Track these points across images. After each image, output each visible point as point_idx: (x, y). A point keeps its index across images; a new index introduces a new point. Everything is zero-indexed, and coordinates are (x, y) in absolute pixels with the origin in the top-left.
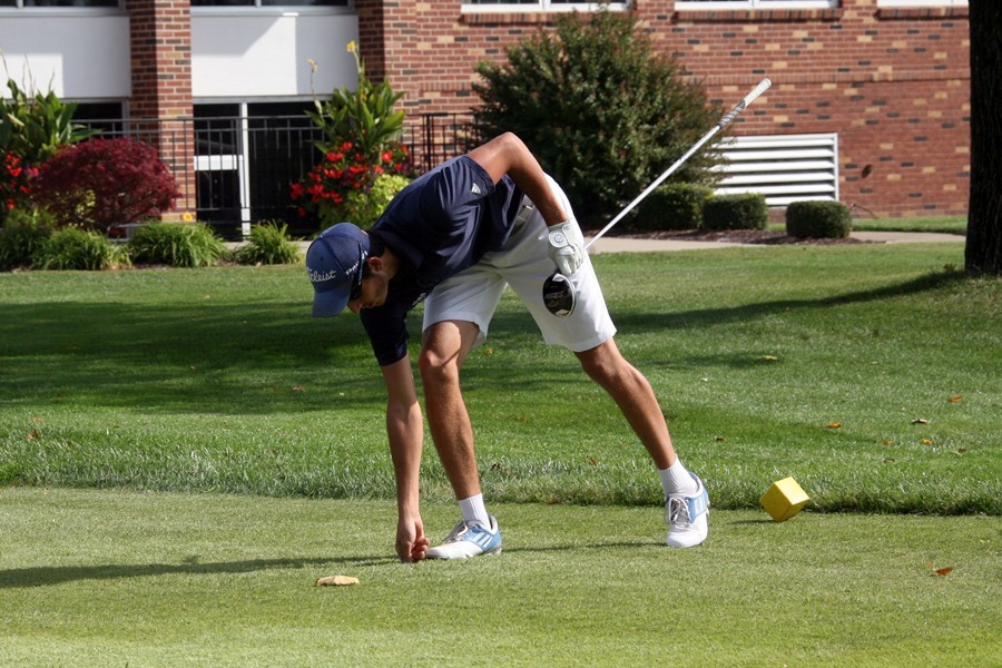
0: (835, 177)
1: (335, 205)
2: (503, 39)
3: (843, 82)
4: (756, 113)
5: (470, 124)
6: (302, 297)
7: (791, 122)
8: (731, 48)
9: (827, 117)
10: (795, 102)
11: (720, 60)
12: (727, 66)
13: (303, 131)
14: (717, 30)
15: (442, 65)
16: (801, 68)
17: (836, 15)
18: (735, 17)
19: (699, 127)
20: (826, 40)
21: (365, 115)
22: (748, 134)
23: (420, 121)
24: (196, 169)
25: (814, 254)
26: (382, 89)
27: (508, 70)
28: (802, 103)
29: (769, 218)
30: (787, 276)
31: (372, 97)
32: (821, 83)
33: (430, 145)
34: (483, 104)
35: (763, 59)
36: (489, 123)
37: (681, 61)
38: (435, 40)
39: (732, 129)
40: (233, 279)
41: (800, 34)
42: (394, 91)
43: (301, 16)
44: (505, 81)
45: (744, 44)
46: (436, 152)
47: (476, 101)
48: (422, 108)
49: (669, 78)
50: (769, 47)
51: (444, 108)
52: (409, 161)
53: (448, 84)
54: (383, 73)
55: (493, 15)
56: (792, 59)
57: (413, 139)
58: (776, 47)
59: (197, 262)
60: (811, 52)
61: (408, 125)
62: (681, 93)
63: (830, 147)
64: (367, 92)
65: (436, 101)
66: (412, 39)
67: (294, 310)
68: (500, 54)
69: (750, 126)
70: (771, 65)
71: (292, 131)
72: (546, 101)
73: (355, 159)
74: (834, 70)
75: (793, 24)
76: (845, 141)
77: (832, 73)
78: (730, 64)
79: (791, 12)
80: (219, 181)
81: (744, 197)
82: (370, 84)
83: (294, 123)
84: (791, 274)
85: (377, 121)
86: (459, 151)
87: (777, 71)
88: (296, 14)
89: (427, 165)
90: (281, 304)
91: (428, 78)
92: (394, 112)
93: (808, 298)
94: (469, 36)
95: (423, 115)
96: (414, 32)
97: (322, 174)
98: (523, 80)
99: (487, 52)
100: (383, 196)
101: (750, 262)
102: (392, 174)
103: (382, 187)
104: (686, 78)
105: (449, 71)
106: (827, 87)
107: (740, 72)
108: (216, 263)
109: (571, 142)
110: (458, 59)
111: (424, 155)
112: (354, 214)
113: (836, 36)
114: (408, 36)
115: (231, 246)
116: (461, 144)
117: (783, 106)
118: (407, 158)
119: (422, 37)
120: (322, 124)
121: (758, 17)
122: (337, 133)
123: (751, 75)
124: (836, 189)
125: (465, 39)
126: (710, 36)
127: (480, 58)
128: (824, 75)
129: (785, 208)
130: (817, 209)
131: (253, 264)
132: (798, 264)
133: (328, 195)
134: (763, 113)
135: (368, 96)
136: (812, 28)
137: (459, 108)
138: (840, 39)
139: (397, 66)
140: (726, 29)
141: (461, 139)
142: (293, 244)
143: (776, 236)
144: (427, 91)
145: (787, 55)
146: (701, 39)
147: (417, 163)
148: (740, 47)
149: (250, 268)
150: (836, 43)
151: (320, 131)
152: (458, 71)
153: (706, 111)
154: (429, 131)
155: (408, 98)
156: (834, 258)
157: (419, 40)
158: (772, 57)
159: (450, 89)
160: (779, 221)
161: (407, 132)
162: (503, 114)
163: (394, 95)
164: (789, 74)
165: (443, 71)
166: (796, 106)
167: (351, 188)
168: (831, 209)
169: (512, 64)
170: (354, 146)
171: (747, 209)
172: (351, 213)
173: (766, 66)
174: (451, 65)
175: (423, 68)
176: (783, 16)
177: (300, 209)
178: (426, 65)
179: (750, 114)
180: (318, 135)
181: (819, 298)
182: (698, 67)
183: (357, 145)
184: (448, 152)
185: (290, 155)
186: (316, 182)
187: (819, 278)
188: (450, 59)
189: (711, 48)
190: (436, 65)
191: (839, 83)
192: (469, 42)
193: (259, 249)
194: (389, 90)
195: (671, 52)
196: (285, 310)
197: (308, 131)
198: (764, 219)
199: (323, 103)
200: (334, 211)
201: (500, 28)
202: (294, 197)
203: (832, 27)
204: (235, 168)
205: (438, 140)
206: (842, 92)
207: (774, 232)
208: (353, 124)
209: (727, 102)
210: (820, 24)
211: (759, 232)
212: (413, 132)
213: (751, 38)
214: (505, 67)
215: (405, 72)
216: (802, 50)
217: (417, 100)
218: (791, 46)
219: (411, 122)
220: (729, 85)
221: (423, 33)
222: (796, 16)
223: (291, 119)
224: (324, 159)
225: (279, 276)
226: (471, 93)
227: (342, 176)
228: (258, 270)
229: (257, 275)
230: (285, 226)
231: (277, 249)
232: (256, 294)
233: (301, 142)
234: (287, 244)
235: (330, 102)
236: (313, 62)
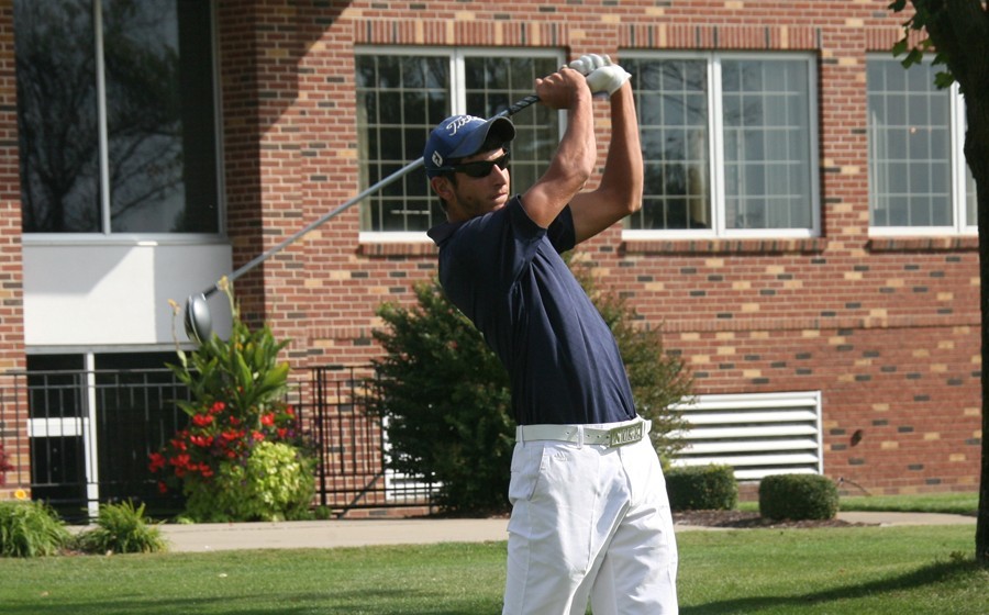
0: (819, 445)
1: (203, 479)
2: (411, 274)
3: (828, 329)
4: (722, 367)
5: (371, 380)
6: (163, 593)
7: (765, 377)
8: (690, 286)
9: (809, 372)
10: (769, 354)
11: (677, 302)
12: (686, 309)
13: (164, 388)
14: (674, 264)
15: (335, 307)
16: (776, 311)
17: (818, 247)
18: (696, 249)
19: (653, 384)
20: (806, 277)
21: (240, 368)
22: (713, 392)
23: (309, 376)
24: (30, 434)
25: (793, 540)
26: (262, 336)
27: (418, 314)
28: (777, 354)
29: (738, 495)
30: (760, 567)
31: (249, 347)
32: (800, 330)
33: (322, 405)
34: (387, 354)
35: (730, 301)
36: (394, 378)
37: (630, 303)
38: (327, 275)
39: (692, 387)
40: (77, 572)
41: (775, 269)
42: (277, 340)
43: (160, 245)
44: (413, 327)
45: (707, 282)
46: (330, 414)
47: (379, 351)
48: (312, 360)
49: (615, 324)
50: (737, 286)
51: (338, 359)
52: (295, 425)
53: (343, 330)
54: (263, 316)
55: (399, 245)
56: (765, 300)
57: (301, 397)
58: (746, 285)
59: (33, 550)
60: (789, 292)
61: (294, 380)
62: (631, 342)
63: (811, 408)
64: (243, 339)
65: (328, 351)
66: (298, 274)
68: (407, 293)
69: (715, 382)
70: (739, 308)
71: (149, 388)
72: (464, 352)
73: (229, 423)
74: (816, 314)
75: (766, 258)
76: (830, 401)
77: (814, 318)
78: (689, 306)
79: (764, 243)
80: (59, 450)
81: (708, 470)
82: (246, 330)
83: (153, 378)
84: (765, 565)
85: (256, 375)
86: (357, 412)
87: (747, 315)
88: (155, 243)
89: (317, 429)
90: (138, 603)
91: (318, 323)
92: (276, 365)
93: (786, 593)
94: (369, 271)
95: (313, 369)
96: (301, 266)
97: (188, 441)
98: (437, 325)
99: (392, 290)
100: (263, 468)
101: (715, 549)
102: (274, 441)
103: (262, 458)
104: (636, 324)
105: (344, 314)
106: (808, 334)
107: (702, 316)
108: (55, 552)
109: (496, 402)
110: (356, 299)
111: (314, 418)
112: (227, 491)
113: (818, 272)
114: (294, 271)
115: (75, 531)
116: (359, 404)
117: (755, 358)
118: (293, 421)
119: (311, 272)
120: (187, 379)
121: (724, 249)
122: (207, 391)
123: (716, 320)
124: (819, 459)
125: (364, 275)
126: (665, 271)
127: (383, 297)
128: (805, 320)
129: (758, 483)
130: (796, 485)
131: (102, 552)
132: (774, 551)
133: (195, 468)
134: (730, 366)
135: (245, 345)
136: (789, 262)
137: (357, 359)
138: (823, 277)
139: (279, 307)
140: (685, 264)
141: (360, 398)
142: (151, 528)
143: (747, 517)
144: (318, 339)
145: (759, 296)
146: (654, 276)
147: (305, 428)
148: (701, 286)
149: (99, 557)
150: (819, 280)
151: (184, 388)
152: (356, 314)
153: (661, 364)
154: (320, 388)
155: (294, 347)
156: (817, 544)
157: (308, 276)
158: (740, 298)
159: (346, 336)
160: (750, 498)
161: (294, 389)
162: (411, 368)
163: (276, 343)
164: (762, 319)
165: (337, 315)
166: (771, 358)
167: (224, 459)
168: (814, 485)
169: (422, 306)
170: (227, 407)
171: (711, 485)
172: (223, 490)
173: (733, 308)
174: (348, 307)
175: (313, 311)
176: (753, 248)
177: (161, 485)
178: (316, 307)
179: (714, 367)
180: (182, 393)
181: (799, 593)
182: (651, 310)
183: (231, 405)
184: (344, 413)
185: (147, 418)
186: (179, 451)
187: (800, 568)
188: (346, 299)
189: (666, 286)
190: (329, 307)
191: (822, 329)
192: (369, 278)
193: (109, 535)
194: (271, 338)
195: (618, 291)
197: (170, 388)
198: (732, 497)
199: (188, 354)
200: (203, 486)
201: (407, 262)
202: (153, 470)
203: (814, 262)
204: (80, 433)
205: (331, 399)
206: (827, 341)
207: (745, 512)
208: (226, 379)
209: (686, 352)
210: (799, 257)
211: (726, 512)
212: (300, 389)
213: (715, 274)
214: (415, 312)
215: (290, 316)
216: (777, 289)
217: (305, 350)
218: (764, 285)
219: (298, 377)
220: (688, 332)
221: (313, 267)
222: (770, 248)
223: (149, 374)
224: (190, 423)
225: (134, 567)
226: (372, 342)
227: (212, 443)
228: (109, 560)
229: (107, 567)
230: (143, 505)
231: (132, 535)
232: (106, 589)
233: (161, 401)
234: (145, 528)
235: (197, 352)
236: (174, 303)
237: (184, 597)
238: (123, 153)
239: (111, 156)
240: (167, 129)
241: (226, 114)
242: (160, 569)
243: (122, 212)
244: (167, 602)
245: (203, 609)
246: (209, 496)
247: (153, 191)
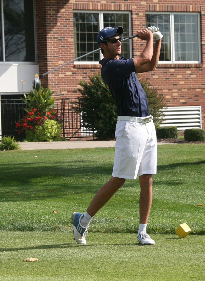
0: (201, 121)
1: (31, 130)
2: (88, 73)
3: (203, 89)
4: (174, 99)
5: (77, 102)
7: (186, 102)
8: (165, 77)
9: (198, 100)
10: (187, 95)
11: (162, 81)
12: (164, 83)
13: (20, 104)
14: (161, 70)
15: (67, 82)
16: (189, 84)
17: (200, 66)
18: (167, 66)
19: (155, 104)
20: (197, 74)
21: (41, 99)
22: (172, 106)
23: (60, 101)
25: (193, 147)
26: (47, 90)
27: (90, 84)
28: (189, 95)
29: (178, 134)
30: (184, 154)
31: (44, 93)
32: (195, 89)
33: (64, 109)
34: (82, 95)
35: (176, 81)
36: (83, 102)
37: (149, 81)
38: (65, 73)
39: (166, 104)
41: (189, 72)
42: (51, 91)
43: (19, 65)
44: (89, 88)
45: (170, 75)
46: (66, 112)
47: (79, 94)
48: (61, 97)
49: (145, 87)
50: (178, 77)
51: (68, 97)
52: (56, 115)
53: (70, 89)
54: (48, 85)
55: (85, 65)
56: (186, 81)
57: (58, 107)
58: (181, 76)
60: (192, 78)
61: (56, 102)
62: (149, 92)
63: (199, 110)
64: (42, 91)
65: (66, 94)
66: (57, 73)
67: (17, 166)
68: (87, 78)
69: (172, 103)
70: (179, 83)
71: (16, 105)
72: (103, 95)
73: (38, 114)
74: (200, 84)
75: (186, 69)
76: (204, 108)
77: (199, 86)
78: (165, 82)
79: (185, 65)
81: (170, 127)
82: (43, 89)
83: (17, 102)
84: (186, 154)
85: (45, 101)
86: (73, 111)
87: (181, 85)
88: (17, 64)
89: (62, 116)
90: (12, 164)
91: (63, 86)
92: (51, 98)
93: (191, 162)
94: (77, 72)
95: (61, 99)
96: (58, 71)
97: (26, 119)
98: (95, 87)
99: (83, 78)
100: (47, 127)
101: (172, 149)
102: (51, 119)
103: (47, 124)
104: (150, 87)
105: (70, 84)
106: (197, 90)
107: (168, 85)
109: (112, 108)
110: (73, 80)
111: (62, 113)
112: (37, 133)
113: (200, 73)
114: (56, 72)
116: (74, 109)
117: (183, 96)
118: (56, 114)
119: (61, 72)
120: (26, 102)
121: (175, 66)
122: (32, 105)
123: (172, 86)
124: (201, 125)
125: (76, 73)
126: (158, 73)
127: (80, 80)
128: (197, 86)
129: (184, 131)
130: (194, 132)
131: (2, 150)
132: (188, 150)
133: (28, 127)
134: (176, 99)
135: (42, 93)
136: (192, 70)
137: (73, 97)
138: (202, 74)
139: (52, 82)
140: (164, 70)
141: (74, 107)
142: (16, 143)
143: (181, 140)
144: (63, 91)
145: (184, 79)
146: (155, 74)
147: (59, 116)
148: (168, 77)
150: (201, 75)
151: (26, 105)
152: (73, 84)
153: (157, 98)
154: (63, 104)
155: (56, 93)
156: (200, 148)
157: (60, 74)
158: (179, 80)
159: (70, 90)
160: (182, 135)
161: (56, 105)
162: (88, 99)
163: (51, 92)
164: (185, 86)
165: (68, 84)
166: (188, 96)
167: (36, 124)
168: (199, 132)
169: (91, 82)
170: (37, 110)
171: (171, 131)
172: (36, 133)
173: (177, 83)
174: (71, 82)
175: (61, 83)
176: (183, 66)
177: (19, 131)
178: (62, 82)
179: (172, 99)
180: (25, 106)
181: (195, 162)
182: (155, 83)
183: (38, 109)
184: (70, 112)
185: (15, 113)
186: (24, 122)
187: (195, 155)
188: (70, 80)
189: (159, 77)
190: (66, 82)
191: (202, 89)
192: (77, 74)
193: (4, 145)
194: (49, 91)
195: (145, 78)
196: (13, 166)
197: (22, 104)
198: (177, 135)
199: (27, 95)
200: (30, 132)
201: (87, 70)
202: (17, 127)
203: (199, 70)
205: (66, 108)
206: (203, 92)
207: (180, 139)
208: (37, 102)
209: (164, 95)
210: (195, 69)
211: (175, 139)
212: (58, 105)
213: (172, 73)
214: (89, 83)
215: (55, 85)
216: (189, 77)
217: (59, 94)
218: (186, 76)
219: (57, 101)
220: (165, 89)
221: (61, 71)
222: (187, 66)
223: (16, 100)
224: (27, 114)
225: (11, 154)
226: (77, 92)
227: (33, 120)
228: (4, 152)
229: (4, 154)
230: (14, 137)
231: (11, 145)
232: (3, 160)
233: (19, 108)
234: (14, 143)
235: (29, 95)
236: (23, 81)
237: (25, 163)
238: (9, 40)
239: (5, 40)
240: (21, 33)
241: (37, 29)
242: (18, 155)
243: (9, 56)
244: (20, 164)
245: (30, 166)
246: (32, 135)
247: (17, 50)
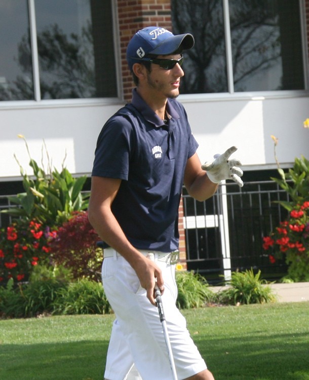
1: (299, 254)
6: (273, 330)
13: (271, 194)
24: (185, 227)
40: (217, 318)
43: (266, 99)
59: (189, 305)
67: (267, 342)
71: (262, 194)
80: (204, 236)
83: (264, 187)
88: (263, 98)
90: (256, 337)
97: (288, 229)
108: (203, 304)
115: (216, 290)
120: (286, 188)
122: (300, 195)
131: (233, 304)
133: (293, 246)
149: (231, 307)
177: (271, 258)
180: (283, 196)
185: (261, 213)
186: (283, 235)
193: (237, 292)
196: (259, 342)
197: (275, 194)
199: (286, 171)
200: (298, 258)
204: (217, 225)
223: (261, 184)
224: (289, 216)
225: (254, 313)
227: (304, 229)
228: (238, 309)
229: (237, 313)
230: (260, 271)
231: (253, 292)
232: (236, 329)
233: (270, 202)
234: (262, 287)
235: (292, 169)
236: (275, 138)
237: (287, 333)
238: (243, 39)
239: (233, 41)
240: (271, 21)
242: (271, 314)
243: (242, 77)
244: (276, 336)
245: (300, 340)
246: (303, 264)
247: (263, 62)
